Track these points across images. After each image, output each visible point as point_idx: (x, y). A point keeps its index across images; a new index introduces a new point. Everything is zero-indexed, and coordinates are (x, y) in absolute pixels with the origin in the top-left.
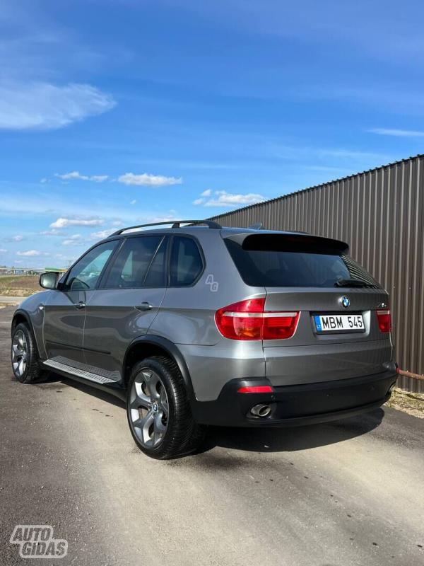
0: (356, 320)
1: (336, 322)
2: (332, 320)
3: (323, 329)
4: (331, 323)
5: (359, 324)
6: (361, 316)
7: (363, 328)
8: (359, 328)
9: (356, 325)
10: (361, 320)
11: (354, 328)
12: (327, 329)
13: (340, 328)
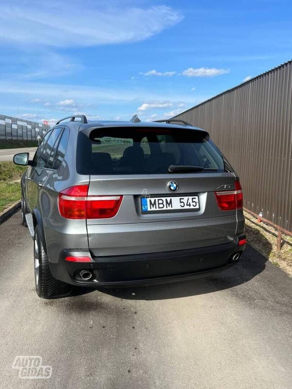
0: (190, 201)
1: (165, 203)
2: (161, 202)
3: (149, 209)
4: (159, 204)
5: (192, 204)
6: (197, 197)
7: (197, 207)
8: (192, 207)
9: (190, 205)
10: (196, 200)
11: (186, 207)
12: (153, 209)
13: (169, 208)
